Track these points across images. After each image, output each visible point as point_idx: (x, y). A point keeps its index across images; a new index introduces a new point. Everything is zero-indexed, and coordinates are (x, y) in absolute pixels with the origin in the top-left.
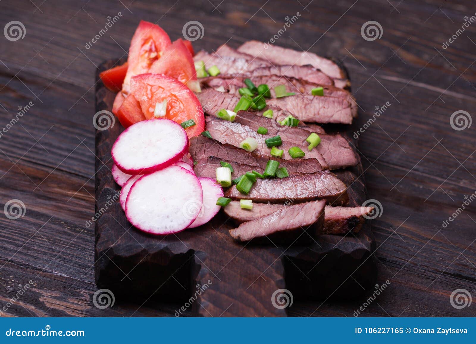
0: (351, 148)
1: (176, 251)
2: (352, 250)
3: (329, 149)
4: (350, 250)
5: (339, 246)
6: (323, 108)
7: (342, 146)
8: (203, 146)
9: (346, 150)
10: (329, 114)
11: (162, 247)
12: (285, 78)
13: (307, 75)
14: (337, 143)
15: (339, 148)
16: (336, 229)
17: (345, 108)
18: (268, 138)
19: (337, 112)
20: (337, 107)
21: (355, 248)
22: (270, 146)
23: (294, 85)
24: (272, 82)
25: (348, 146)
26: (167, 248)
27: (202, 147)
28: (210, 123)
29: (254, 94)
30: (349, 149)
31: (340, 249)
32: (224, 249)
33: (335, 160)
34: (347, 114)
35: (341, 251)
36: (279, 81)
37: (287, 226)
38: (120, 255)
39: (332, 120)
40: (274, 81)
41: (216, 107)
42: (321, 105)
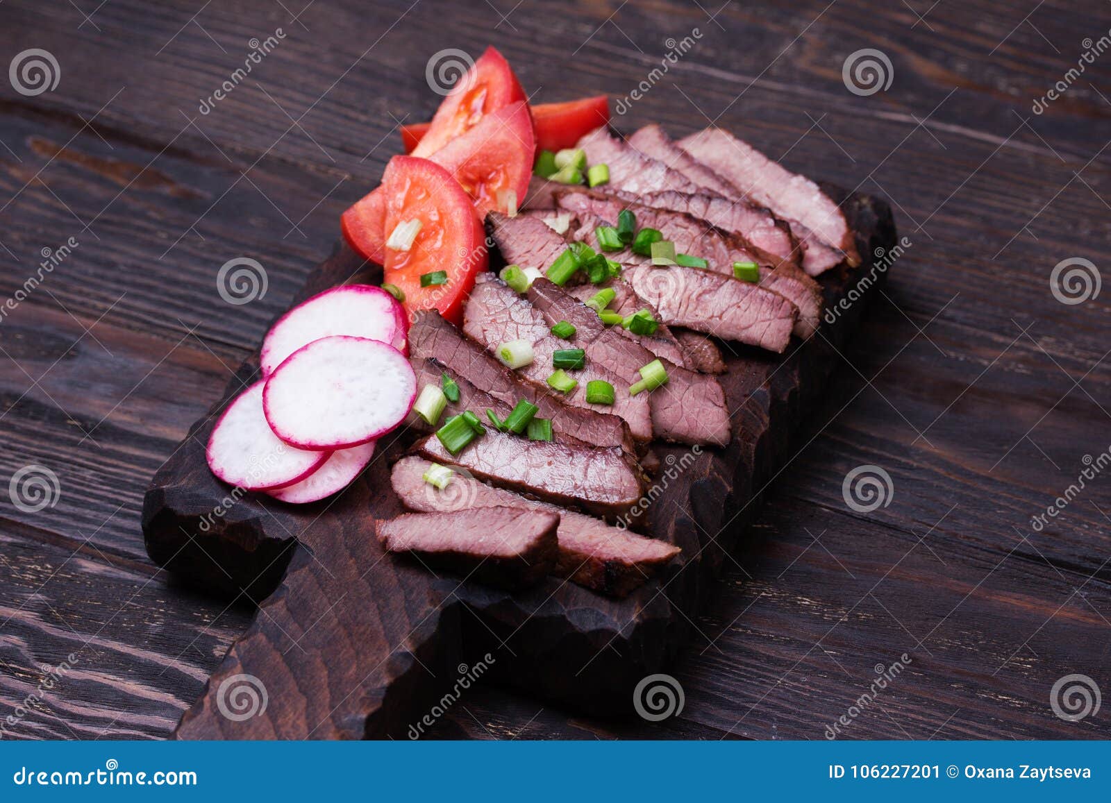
0: (725, 408)
1: (269, 533)
2: (593, 628)
3: (681, 400)
4: (590, 626)
5: (569, 613)
6: (735, 307)
7: (709, 400)
8: (433, 331)
9: (716, 409)
10: (743, 323)
11: (250, 517)
12: (700, 226)
13: (753, 228)
14: (703, 391)
15: (702, 402)
16: (586, 575)
17: (780, 318)
18: (567, 347)
19: (763, 321)
20: (765, 313)
21: (600, 625)
22: (558, 366)
23: (712, 244)
24: (674, 227)
25: (721, 403)
26: (257, 520)
27: (430, 334)
28: (481, 288)
29: (625, 244)
30: (721, 410)
31: (569, 619)
32: (351, 556)
33: (686, 425)
34: (780, 331)
35: (570, 623)
36: (687, 228)
37: (473, 545)
38: (174, 508)
39: (743, 335)
40: (677, 225)
41: (528, 255)
42: (735, 300)
